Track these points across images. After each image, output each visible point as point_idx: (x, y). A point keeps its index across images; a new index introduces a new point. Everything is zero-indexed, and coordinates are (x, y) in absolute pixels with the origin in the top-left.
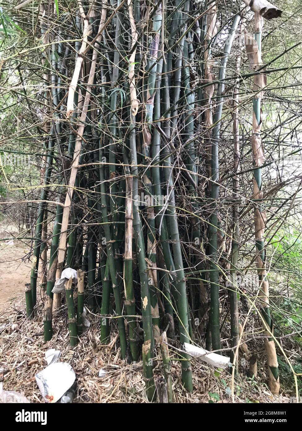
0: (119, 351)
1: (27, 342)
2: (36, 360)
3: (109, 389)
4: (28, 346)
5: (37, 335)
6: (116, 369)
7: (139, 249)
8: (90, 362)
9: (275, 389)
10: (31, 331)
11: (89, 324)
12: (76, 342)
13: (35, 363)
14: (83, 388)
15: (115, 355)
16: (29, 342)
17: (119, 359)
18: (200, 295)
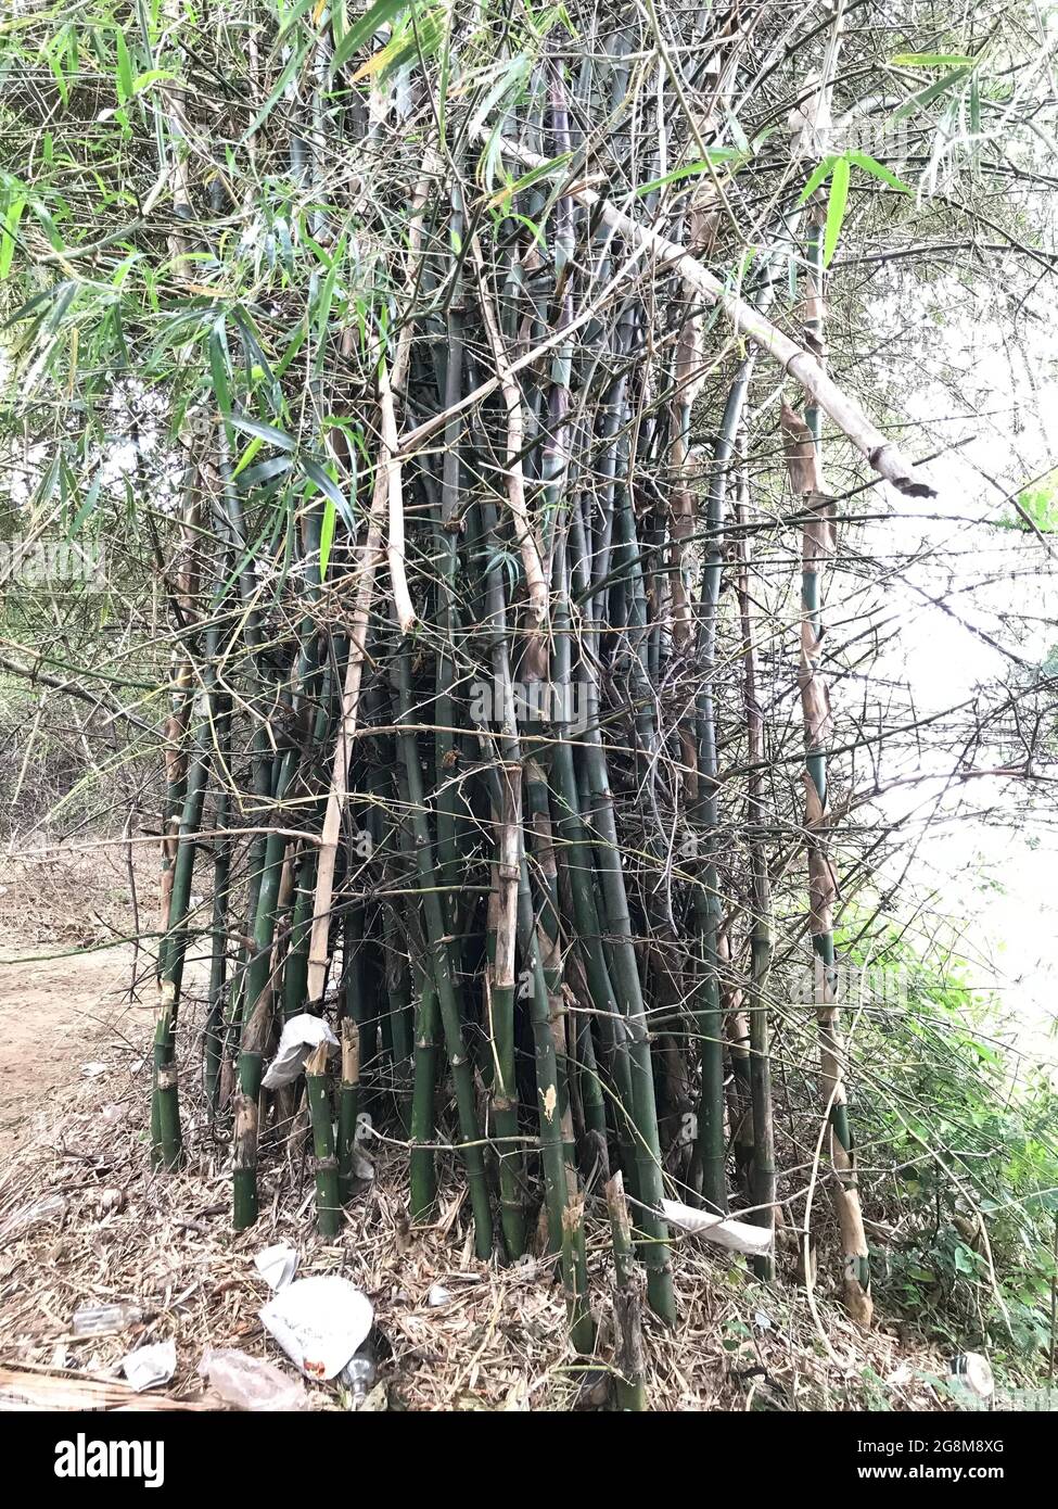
0: (469, 1238)
1: (182, 1234)
2: (229, 1279)
3: (468, 1334)
4: (186, 1243)
5: (208, 1214)
6: (473, 1282)
7: (530, 960)
8: (397, 1270)
9: (861, 1316)
10: (187, 1203)
11: (370, 1173)
12: (339, 1223)
13: (232, 1286)
14: (401, 1336)
15: (460, 1248)
16: (190, 1234)
17: (475, 1259)
18: (669, 1079)
